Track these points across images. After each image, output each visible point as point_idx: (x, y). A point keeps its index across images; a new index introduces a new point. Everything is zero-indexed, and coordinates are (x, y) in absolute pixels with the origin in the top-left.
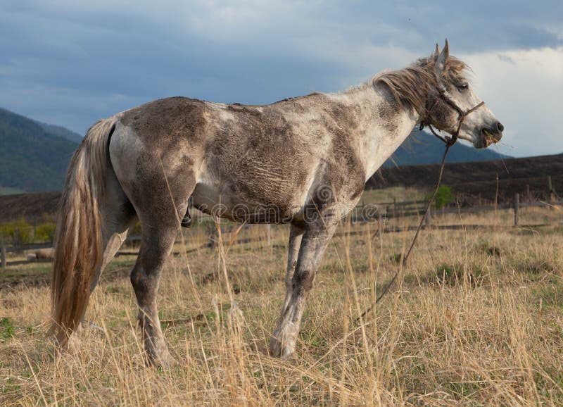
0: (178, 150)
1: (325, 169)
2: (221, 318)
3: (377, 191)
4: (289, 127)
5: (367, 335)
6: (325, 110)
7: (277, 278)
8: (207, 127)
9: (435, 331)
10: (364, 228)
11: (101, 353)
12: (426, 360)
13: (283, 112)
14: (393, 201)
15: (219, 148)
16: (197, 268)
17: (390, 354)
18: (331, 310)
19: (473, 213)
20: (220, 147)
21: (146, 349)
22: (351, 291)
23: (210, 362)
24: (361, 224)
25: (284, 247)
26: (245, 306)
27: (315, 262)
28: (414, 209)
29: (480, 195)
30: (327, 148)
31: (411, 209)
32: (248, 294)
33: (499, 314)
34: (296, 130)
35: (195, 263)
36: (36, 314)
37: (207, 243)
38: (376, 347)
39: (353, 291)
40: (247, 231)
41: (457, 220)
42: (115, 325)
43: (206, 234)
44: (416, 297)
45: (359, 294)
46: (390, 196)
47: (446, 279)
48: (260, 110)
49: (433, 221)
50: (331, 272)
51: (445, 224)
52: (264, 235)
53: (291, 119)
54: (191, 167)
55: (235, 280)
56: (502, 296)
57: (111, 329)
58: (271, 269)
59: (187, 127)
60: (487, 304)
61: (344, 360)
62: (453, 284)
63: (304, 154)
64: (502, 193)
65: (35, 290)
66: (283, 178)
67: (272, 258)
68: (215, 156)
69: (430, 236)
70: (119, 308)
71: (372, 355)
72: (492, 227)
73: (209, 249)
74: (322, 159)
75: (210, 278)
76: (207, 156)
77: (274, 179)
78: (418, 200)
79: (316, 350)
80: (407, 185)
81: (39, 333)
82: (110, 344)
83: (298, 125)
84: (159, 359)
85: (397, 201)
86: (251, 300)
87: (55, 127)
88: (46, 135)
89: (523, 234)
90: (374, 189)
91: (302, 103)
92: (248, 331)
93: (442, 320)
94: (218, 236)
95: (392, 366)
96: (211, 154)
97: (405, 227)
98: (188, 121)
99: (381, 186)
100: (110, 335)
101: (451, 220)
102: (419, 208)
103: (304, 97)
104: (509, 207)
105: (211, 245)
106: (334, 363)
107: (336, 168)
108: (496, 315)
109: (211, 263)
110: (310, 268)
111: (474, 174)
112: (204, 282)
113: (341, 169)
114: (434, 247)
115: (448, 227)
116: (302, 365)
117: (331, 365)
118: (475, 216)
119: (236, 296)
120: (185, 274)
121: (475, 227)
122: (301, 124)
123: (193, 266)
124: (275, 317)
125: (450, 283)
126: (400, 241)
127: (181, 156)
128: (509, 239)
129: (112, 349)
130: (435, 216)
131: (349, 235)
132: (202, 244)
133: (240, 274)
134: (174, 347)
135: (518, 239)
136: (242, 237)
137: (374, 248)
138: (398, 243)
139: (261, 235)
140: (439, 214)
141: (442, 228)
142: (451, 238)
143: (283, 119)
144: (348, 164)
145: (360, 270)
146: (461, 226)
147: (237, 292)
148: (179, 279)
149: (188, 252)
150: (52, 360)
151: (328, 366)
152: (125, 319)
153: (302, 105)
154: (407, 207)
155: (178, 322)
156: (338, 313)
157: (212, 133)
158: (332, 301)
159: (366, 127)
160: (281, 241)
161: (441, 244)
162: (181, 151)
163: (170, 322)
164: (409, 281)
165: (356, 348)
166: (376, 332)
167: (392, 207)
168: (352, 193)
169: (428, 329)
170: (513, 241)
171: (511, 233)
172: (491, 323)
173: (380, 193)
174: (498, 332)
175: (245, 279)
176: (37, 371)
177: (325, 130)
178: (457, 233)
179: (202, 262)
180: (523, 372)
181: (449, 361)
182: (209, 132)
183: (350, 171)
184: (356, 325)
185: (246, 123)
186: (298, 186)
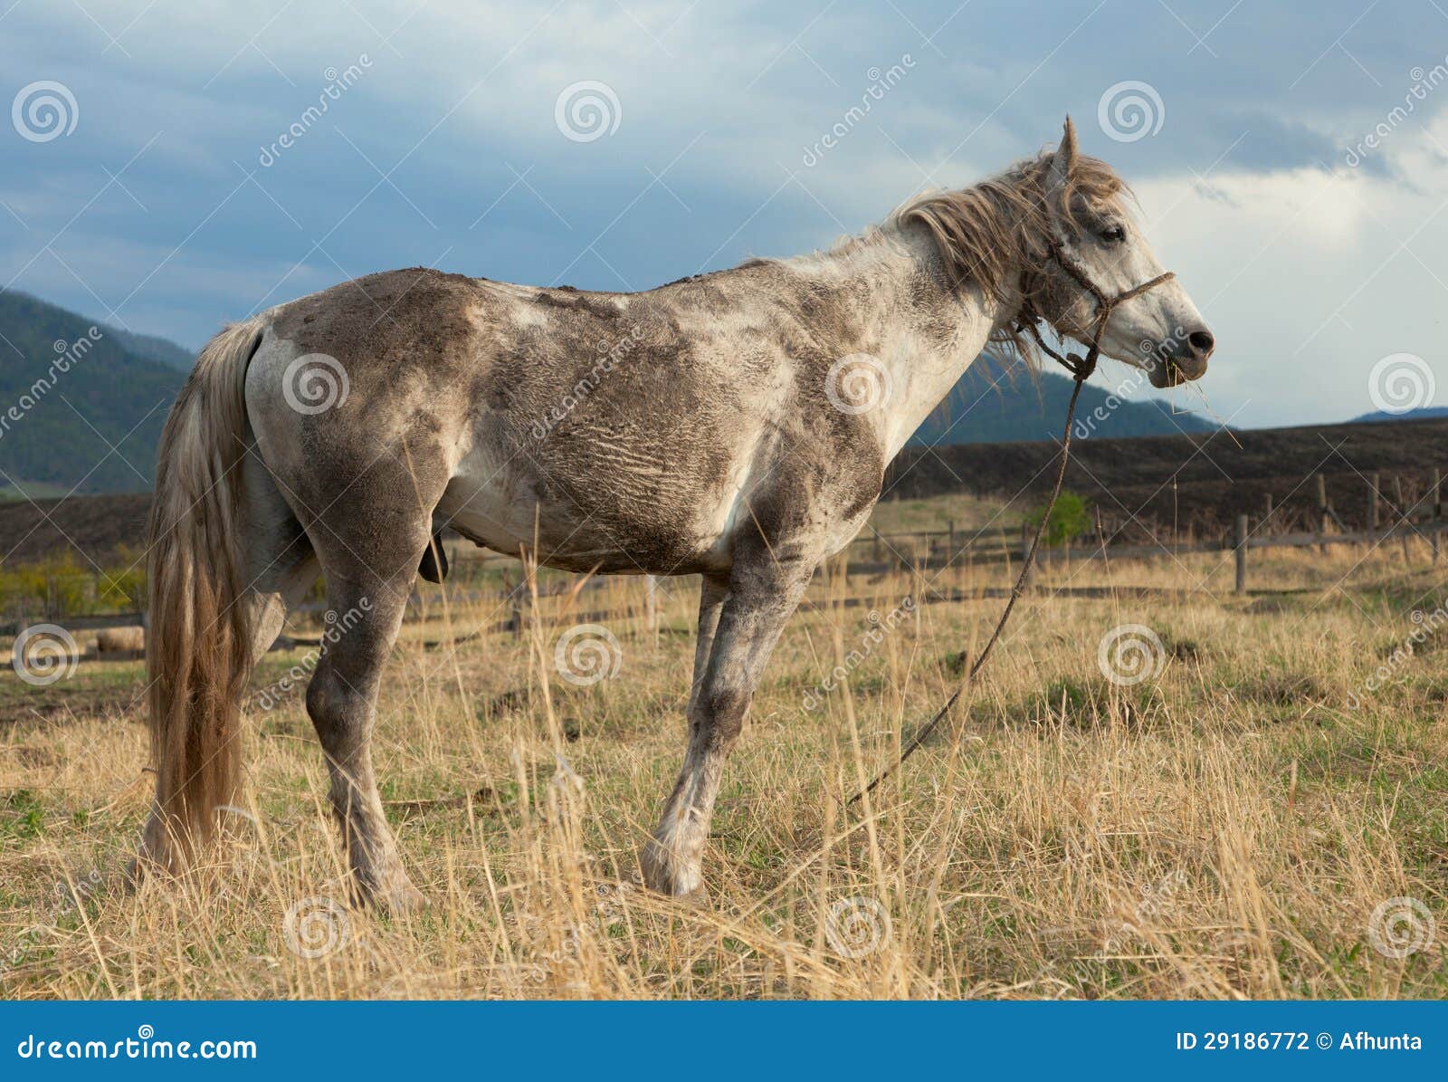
0: (403, 395)
1: (778, 447)
2: (532, 797)
3: (910, 503)
4: (684, 344)
5: (880, 844)
6: (779, 303)
7: (668, 704)
8: (473, 343)
9: (1040, 836)
10: (878, 591)
11: (245, 874)
12: (1017, 903)
13: (678, 309)
14: (946, 528)
15: (502, 394)
16: (478, 678)
17: (933, 889)
18: (795, 782)
19: (1137, 558)
20: (506, 390)
21: (352, 867)
22: (844, 740)
23: (504, 899)
24: (870, 582)
25: (686, 632)
26: (590, 771)
27: (752, 670)
28: (1000, 546)
29: (1154, 516)
30: (781, 395)
31: (991, 547)
32: (597, 742)
33: (1193, 800)
34: (703, 352)
35: (475, 669)
36: (97, 781)
37: (503, 620)
38: (901, 870)
39: (849, 738)
40: (600, 592)
41: (1099, 576)
42: (282, 809)
43: (501, 598)
44: (998, 757)
45: (864, 745)
46: (940, 515)
47: (1069, 713)
48: (621, 303)
49: (1042, 576)
50: (798, 694)
51: (1070, 585)
52: (640, 605)
53: (694, 327)
54: (433, 437)
55: (569, 709)
56: (1201, 757)
57: (273, 820)
58: (656, 683)
59: (423, 342)
60: (1166, 774)
61: (823, 899)
62: (1086, 727)
63: (720, 410)
64: (1207, 515)
65: (95, 724)
66: (665, 468)
67: (657, 657)
68: (493, 412)
69: (1033, 610)
70: (292, 771)
71: (892, 890)
72: (1181, 593)
73: (509, 634)
74: (768, 423)
75: (512, 702)
76: (476, 411)
77: (643, 471)
78: (1007, 526)
79: (758, 875)
80: (980, 491)
81: (101, 827)
82: (269, 855)
83: (710, 341)
84: (385, 892)
85: (957, 528)
86: (606, 757)
87: (148, 340)
88: (129, 358)
89: (1257, 612)
90: (903, 498)
91: (724, 286)
92: (597, 830)
93: (1057, 809)
94: (530, 605)
95: (937, 917)
96: (484, 407)
97: (975, 591)
98: (428, 327)
99: (919, 492)
100: (270, 832)
101: (1083, 574)
102: (1009, 545)
103: (730, 272)
104: (1224, 548)
105: (512, 626)
106: (798, 907)
107: (805, 445)
108: (1185, 800)
109: (513, 668)
110: (737, 685)
111: (1143, 467)
112: (495, 712)
113: (817, 445)
114: (1042, 639)
115: (1078, 592)
116: (722, 911)
117: (791, 913)
118: (1143, 567)
119: (569, 745)
120: (451, 694)
121: (1140, 592)
122: (717, 339)
123: (470, 673)
124: (661, 798)
125: (1079, 723)
126: (963, 622)
127: (410, 411)
128: (1223, 620)
129: (273, 863)
130: (1047, 564)
131: (842, 604)
132: (492, 623)
133: (579, 693)
134: (419, 865)
135: (1244, 623)
136: (585, 608)
137: (899, 639)
138: (958, 627)
139: (633, 604)
140: (1058, 560)
141: (1064, 593)
142: (1084, 618)
143: (675, 327)
144: (834, 433)
145: (866, 690)
146: (1108, 590)
147: (572, 736)
148: (437, 704)
149: (457, 641)
150: (131, 890)
151: (784, 913)
152: (306, 796)
153: (725, 290)
154: (980, 542)
155: (428, 806)
156: (811, 790)
157: (487, 357)
158: (798, 760)
159: (881, 333)
160: (679, 618)
161: (1061, 631)
162: (408, 397)
163: (412, 806)
164: (981, 716)
165: (854, 873)
166: (901, 837)
167: (945, 542)
168: (847, 504)
169: (1023, 832)
170: (1231, 627)
171: (1227, 608)
172: (1174, 820)
173: (916, 508)
174: (1190, 841)
175: (593, 706)
176: (94, 915)
177: (778, 352)
178: (1098, 607)
179: (492, 665)
180: (1248, 934)
181: (1074, 908)
182: (480, 354)
183: (841, 450)
184: (853, 818)
185: (575, 336)
186: (706, 487)
